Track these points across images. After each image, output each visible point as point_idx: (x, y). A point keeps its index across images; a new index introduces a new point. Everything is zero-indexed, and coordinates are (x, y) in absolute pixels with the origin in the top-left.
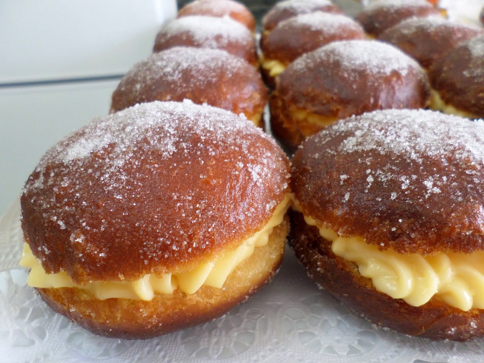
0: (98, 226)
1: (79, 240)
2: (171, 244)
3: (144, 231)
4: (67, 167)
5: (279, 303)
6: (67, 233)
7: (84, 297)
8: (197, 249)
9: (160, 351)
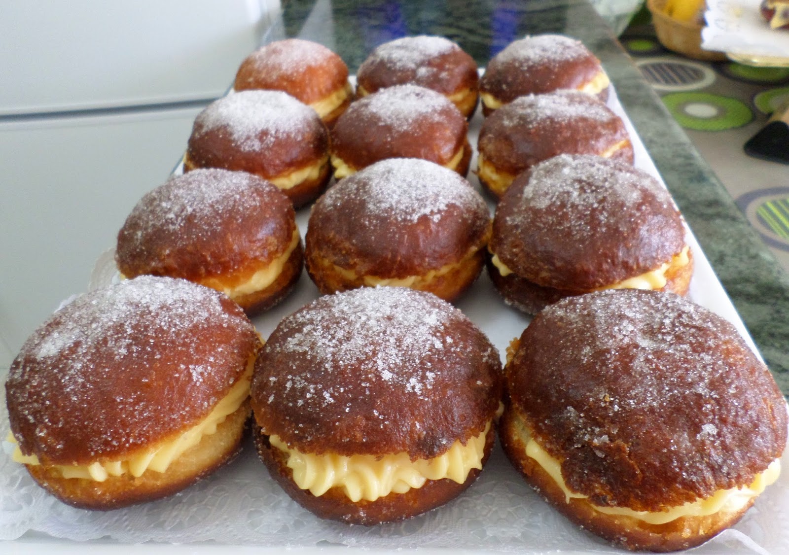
0: (57, 423)
1: (42, 434)
2: (111, 441)
3: (91, 429)
4: (38, 363)
5: (247, 481)
6: (35, 425)
7: (54, 474)
8: (134, 444)
9: (126, 520)
